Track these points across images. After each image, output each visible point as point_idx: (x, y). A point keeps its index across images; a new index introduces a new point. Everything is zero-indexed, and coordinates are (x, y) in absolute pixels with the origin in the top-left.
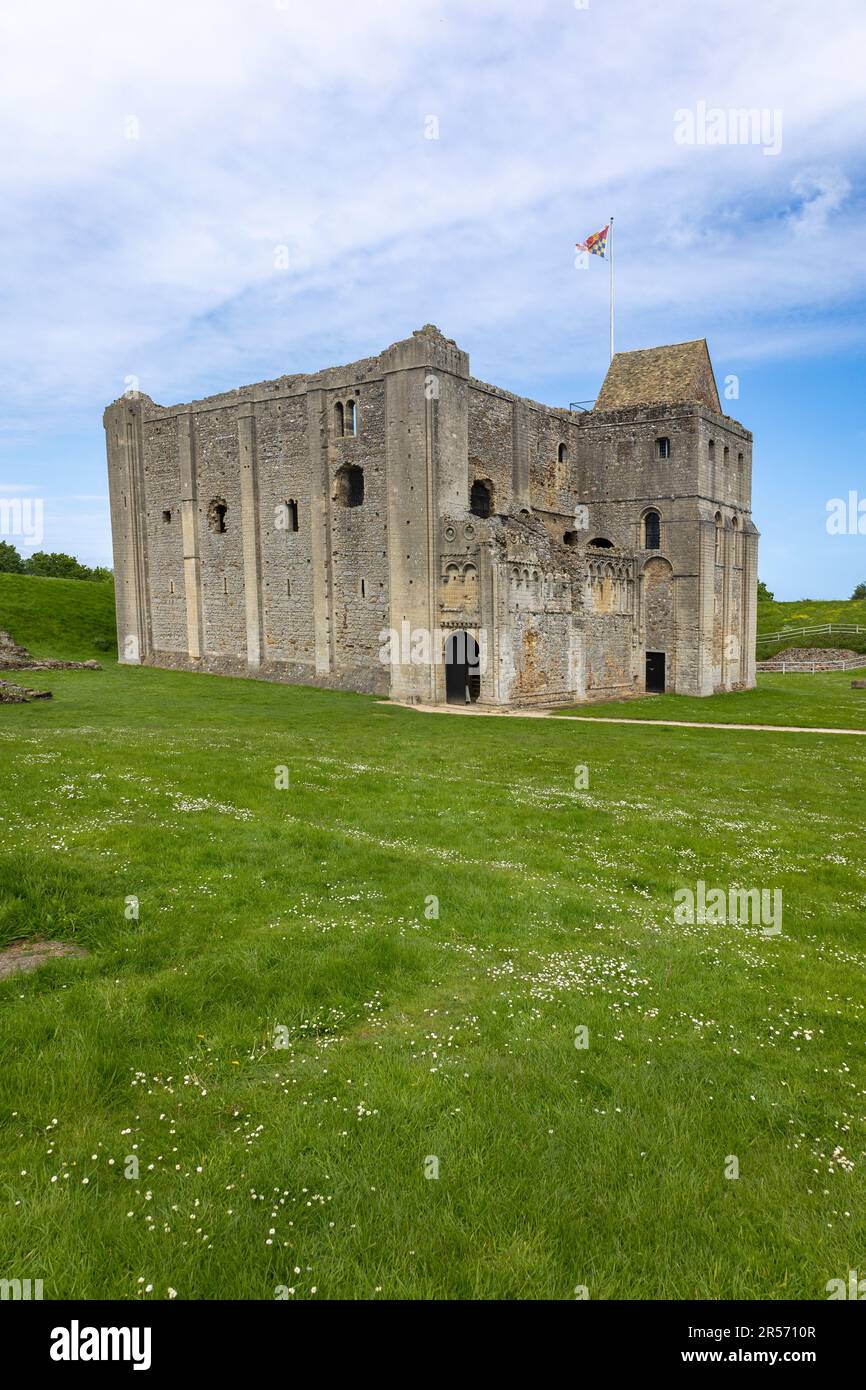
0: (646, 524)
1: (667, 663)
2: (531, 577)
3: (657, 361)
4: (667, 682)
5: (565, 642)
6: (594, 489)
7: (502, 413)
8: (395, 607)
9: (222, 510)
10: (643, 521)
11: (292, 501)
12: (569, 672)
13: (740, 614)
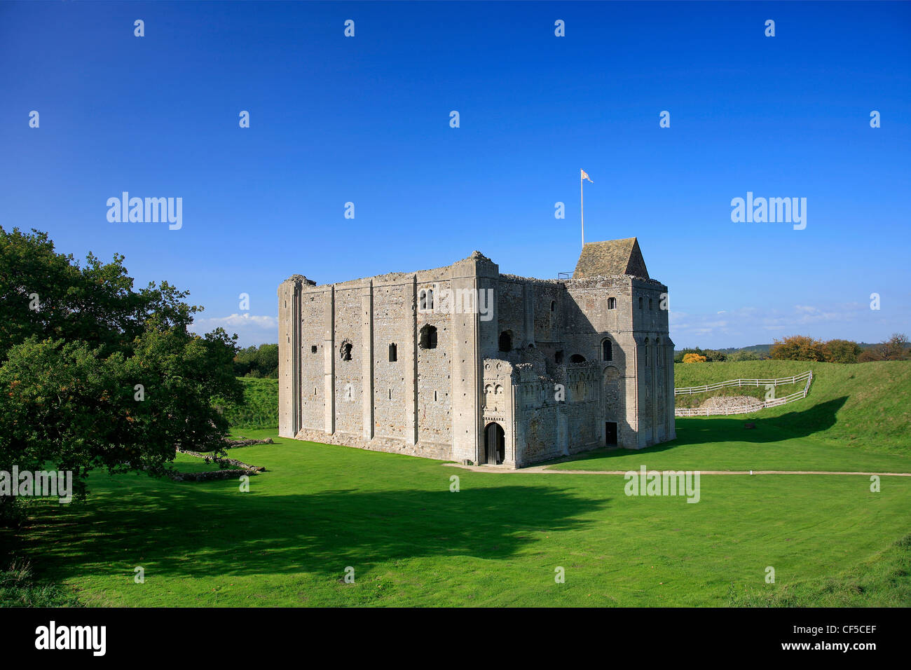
0: (604, 346)
1: (618, 429)
2: (535, 389)
3: (609, 250)
4: (618, 440)
5: (556, 422)
6: (573, 325)
7: (518, 291)
8: (456, 408)
9: (349, 347)
10: (602, 345)
11: (393, 344)
12: (558, 440)
13: (664, 395)
